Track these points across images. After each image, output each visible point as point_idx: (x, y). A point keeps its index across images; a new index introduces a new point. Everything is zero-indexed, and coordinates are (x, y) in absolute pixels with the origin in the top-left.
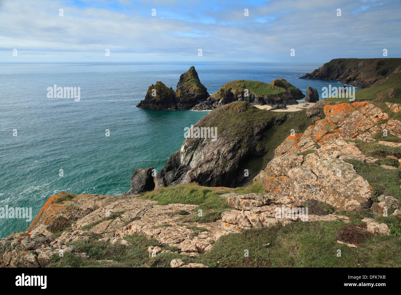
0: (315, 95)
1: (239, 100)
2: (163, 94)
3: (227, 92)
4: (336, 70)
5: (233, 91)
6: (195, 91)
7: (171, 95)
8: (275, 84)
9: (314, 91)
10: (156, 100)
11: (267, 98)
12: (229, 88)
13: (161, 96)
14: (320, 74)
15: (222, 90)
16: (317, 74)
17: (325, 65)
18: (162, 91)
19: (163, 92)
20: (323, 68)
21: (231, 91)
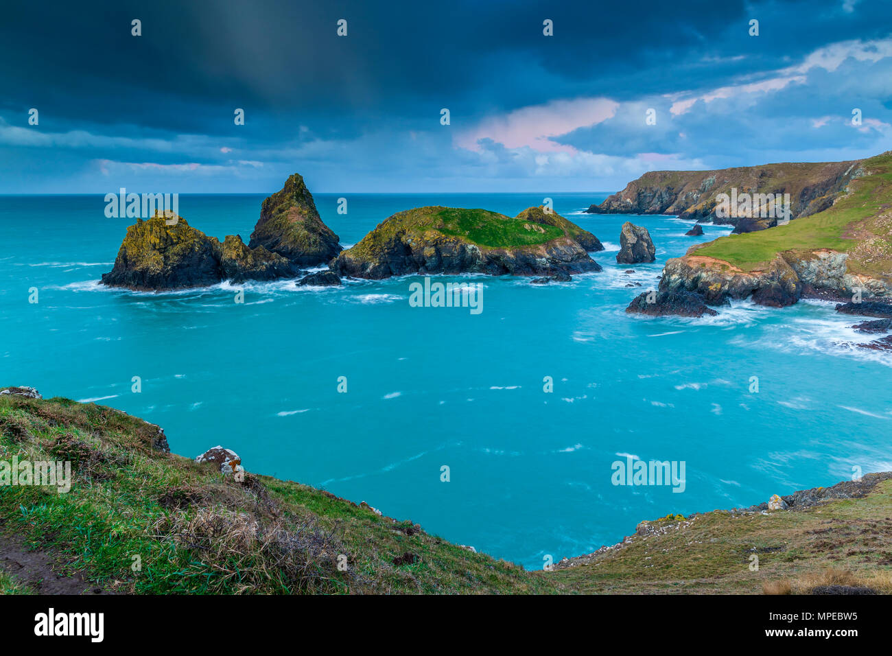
0: (646, 245)
1: (427, 265)
2: (177, 248)
3: (389, 243)
4: (657, 196)
5: (411, 239)
6: (295, 241)
7: (204, 252)
8: (531, 219)
9: (642, 236)
10: (148, 269)
11: (512, 256)
12: (397, 230)
13: (166, 258)
14: (622, 205)
15: (375, 236)
16: (615, 205)
17: (631, 184)
18: (172, 240)
19: (177, 243)
20: (626, 191)
21: (403, 239)
